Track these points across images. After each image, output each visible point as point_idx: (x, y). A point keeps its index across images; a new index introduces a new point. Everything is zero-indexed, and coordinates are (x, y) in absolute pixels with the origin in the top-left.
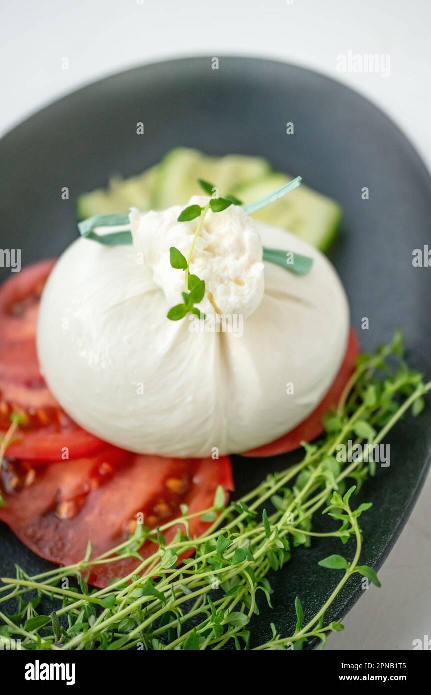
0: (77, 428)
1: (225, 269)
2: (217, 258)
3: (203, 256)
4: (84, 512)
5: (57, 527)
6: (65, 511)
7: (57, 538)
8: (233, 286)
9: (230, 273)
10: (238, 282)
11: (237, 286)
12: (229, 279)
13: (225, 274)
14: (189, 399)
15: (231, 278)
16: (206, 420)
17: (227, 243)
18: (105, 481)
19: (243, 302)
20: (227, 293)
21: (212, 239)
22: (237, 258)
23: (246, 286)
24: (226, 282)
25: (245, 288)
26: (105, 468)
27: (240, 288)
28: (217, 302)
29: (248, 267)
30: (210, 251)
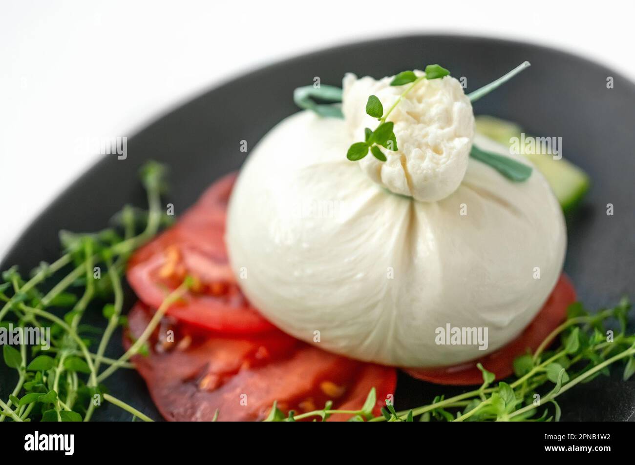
0: (246, 304)
1: (426, 135)
2: (420, 125)
3: (407, 120)
4: (225, 388)
5: (192, 396)
6: (207, 382)
7: (188, 405)
8: (430, 153)
9: (429, 140)
10: (437, 150)
11: (434, 153)
12: (427, 145)
13: (424, 141)
14: (360, 276)
15: (430, 144)
16: (374, 306)
17: (434, 111)
18: (257, 365)
19: (437, 170)
20: (422, 158)
21: (421, 107)
22: (442, 128)
23: (444, 155)
24: (424, 148)
25: (443, 158)
26: (262, 352)
27: (437, 156)
28: (409, 165)
29: (451, 139)
30: (416, 118)
